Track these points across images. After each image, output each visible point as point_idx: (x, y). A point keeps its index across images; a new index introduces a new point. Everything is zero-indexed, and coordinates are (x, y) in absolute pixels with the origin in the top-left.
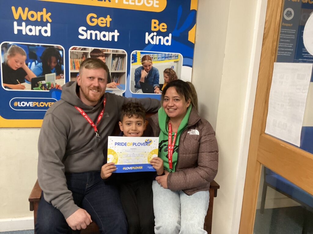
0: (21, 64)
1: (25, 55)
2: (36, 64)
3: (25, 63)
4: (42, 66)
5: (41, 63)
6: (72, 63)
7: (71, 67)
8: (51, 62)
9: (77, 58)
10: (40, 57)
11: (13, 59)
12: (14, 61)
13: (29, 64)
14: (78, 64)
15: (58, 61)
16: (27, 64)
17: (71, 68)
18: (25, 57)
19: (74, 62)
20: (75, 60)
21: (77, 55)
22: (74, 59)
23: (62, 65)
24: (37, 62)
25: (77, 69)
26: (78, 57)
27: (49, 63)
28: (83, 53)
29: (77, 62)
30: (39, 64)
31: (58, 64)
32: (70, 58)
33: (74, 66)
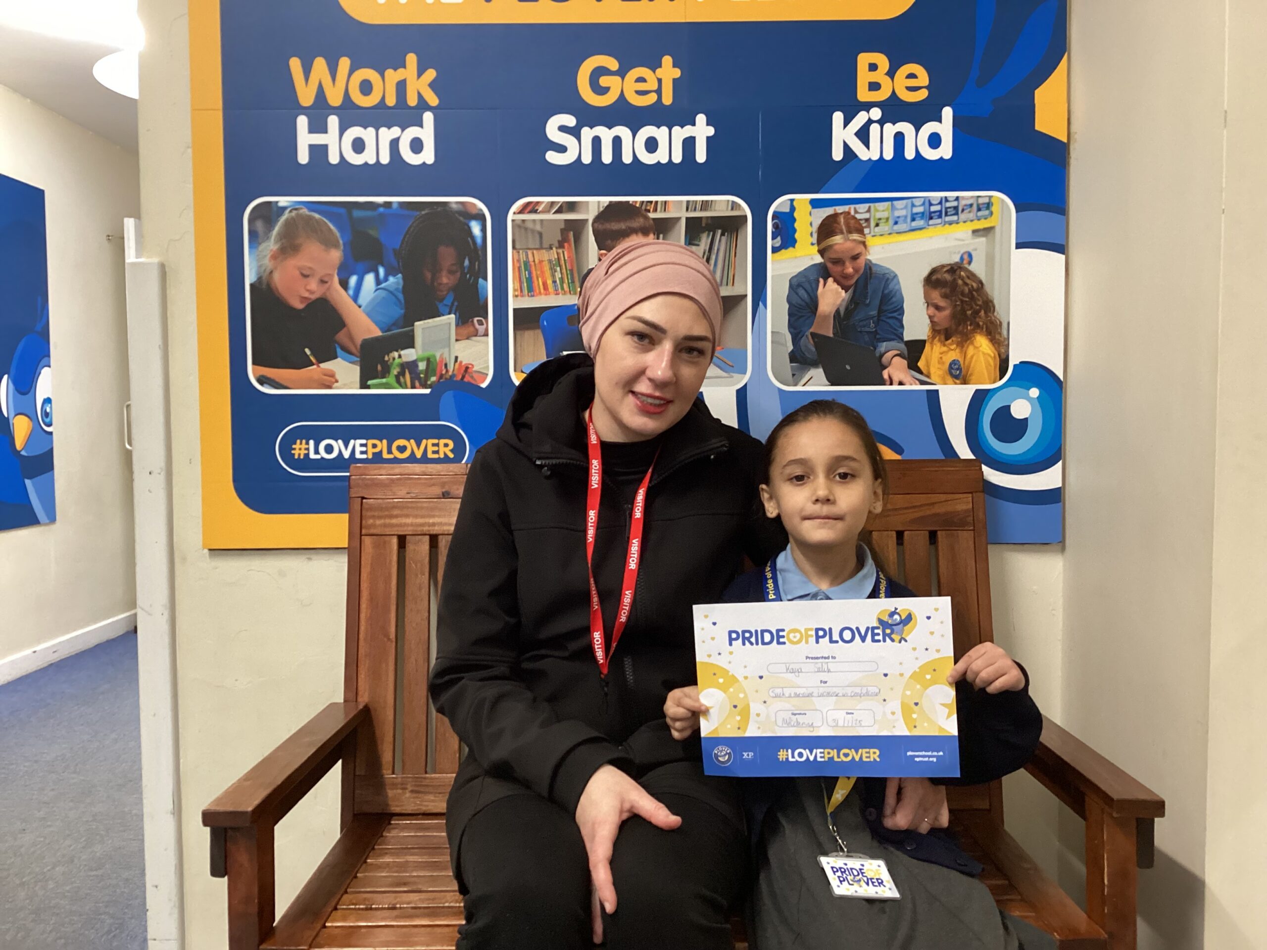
0: (323, 282)
1: (336, 246)
2: (378, 282)
3: (336, 279)
4: (404, 287)
5: (400, 275)
6: (519, 268)
7: (517, 286)
8: (436, 271)
9: (541, 248)
10: (394, 250)
11: (294, 263)
12: (297, 273)
13: (353, 280)
14: (543, 272)
15: (467, 263)
16: (344, 284)
17: (515, 290)
18: (336, 255)
19: (526, 263)
20: (531, 259)
21: (541, 234)
22: (530, 253)
23: (481, 281)
24: (381, 271)
25: (540, 293)
26: (546, 245)
27: (429, 275)
28: (563, 226)
29: (541, 262)
30: (392, 279)
31: (463, 275)
32: (514, 247)
33: (530, 280)
